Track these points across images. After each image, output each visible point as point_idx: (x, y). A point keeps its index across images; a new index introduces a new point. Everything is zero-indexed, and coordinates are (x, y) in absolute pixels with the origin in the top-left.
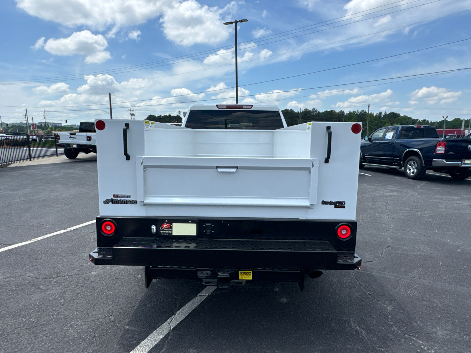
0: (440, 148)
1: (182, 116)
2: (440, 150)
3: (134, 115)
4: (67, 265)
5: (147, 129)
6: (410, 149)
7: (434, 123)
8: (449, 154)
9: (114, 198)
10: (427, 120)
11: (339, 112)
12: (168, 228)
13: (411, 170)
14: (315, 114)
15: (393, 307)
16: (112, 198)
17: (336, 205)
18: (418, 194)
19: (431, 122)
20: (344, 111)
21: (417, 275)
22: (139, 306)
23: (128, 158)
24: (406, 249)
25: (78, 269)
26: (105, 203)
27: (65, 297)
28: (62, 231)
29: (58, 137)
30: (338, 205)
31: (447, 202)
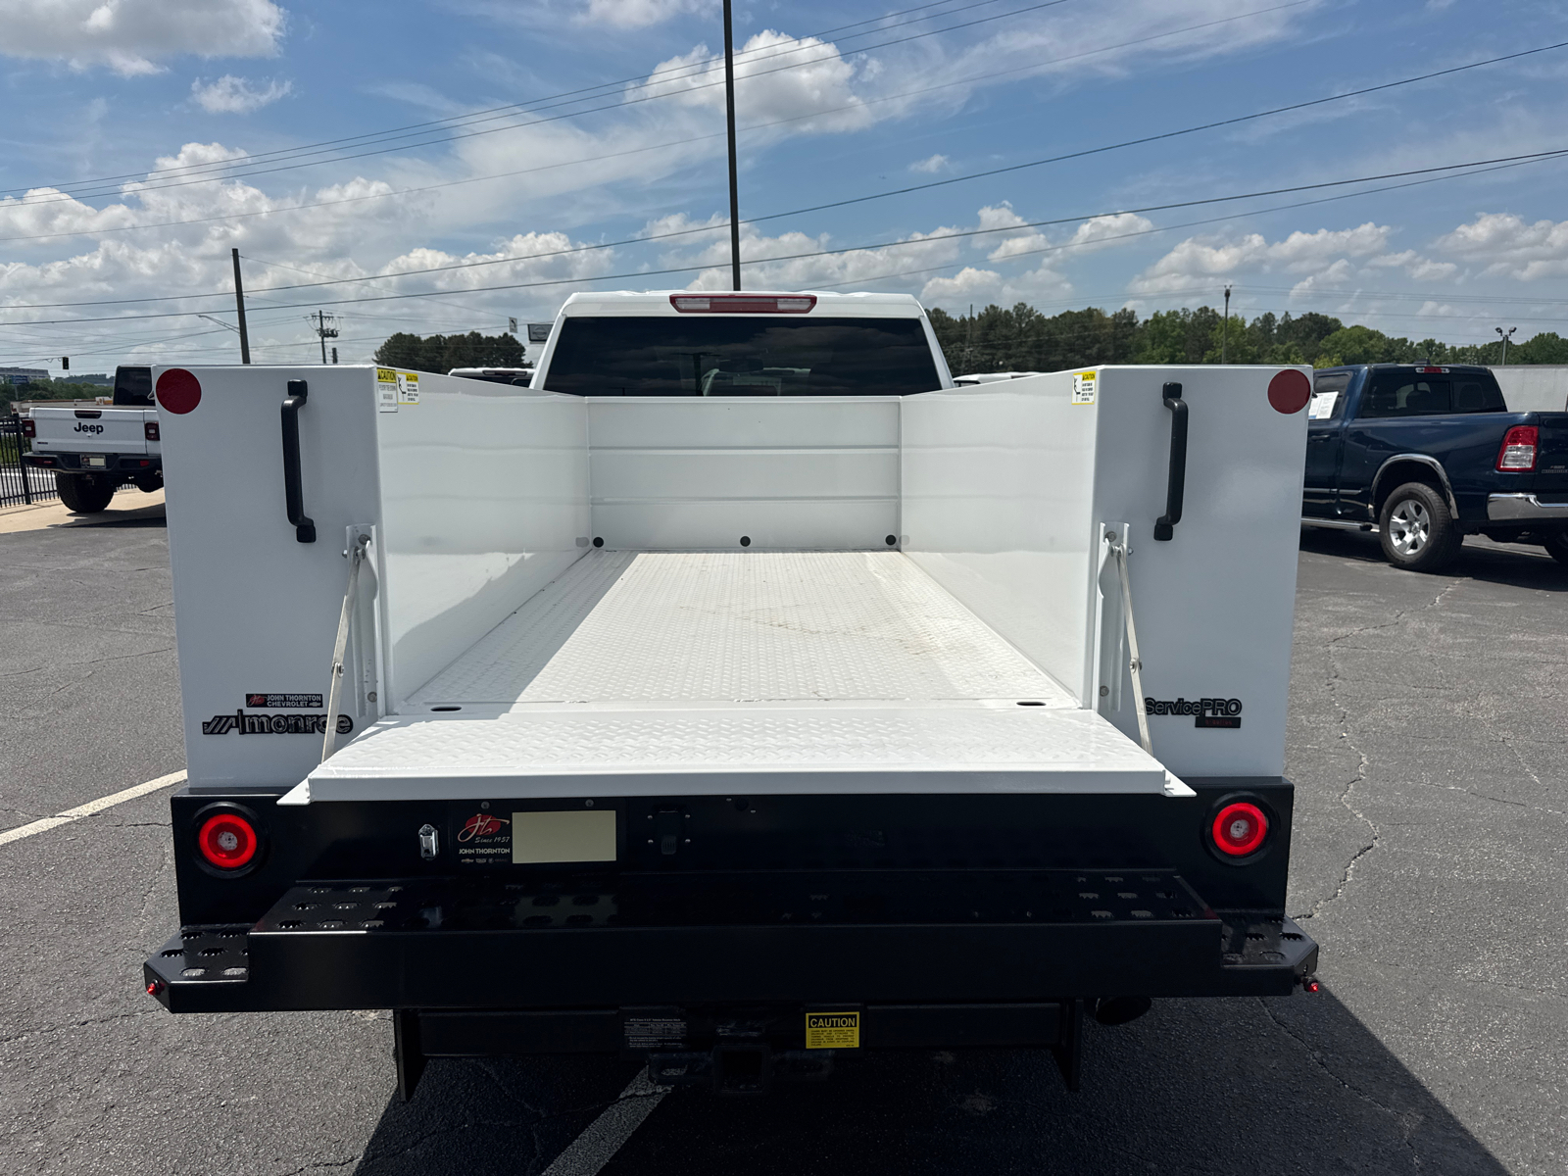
0: (1518, 449)
1: (522, 337)
2: (1515, 459)
3: (333, 334)
4: (63, 978)
5: (390, 405)
6: (1400, 457)
7: (1463, 351)
8: (1552, 471)
9: (248, 711)
10: (1437, 342)
11: (1115, 316)
12: (491, 836)
13: (1409, 537)
14: (1027, 324)
15: (1421, 1118)
16: (240, 711)
17: (1203, 715)
18: (1442, 631)
19: (1453, 348)
20: (1133, 312)
21: (1493, 972)
22: (373, 1158)
23: (306, 533)
24: (1434, 859)
25: (107, 996)
26: (212, 733)
27: (53, 1126)
28: (45, 824)
29: (29, 429)
30: (1209, 714)
31: (1556, 658)
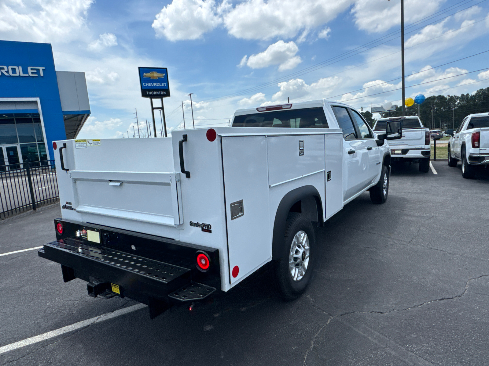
5: (82, 147)
12: (86, 234)
16: (65, 204)
26: (63, 208)
30: (204, 228)
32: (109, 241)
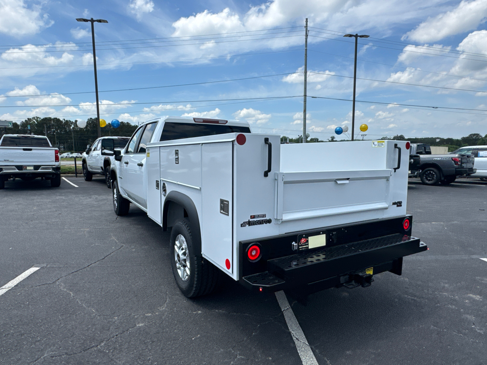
9: (251, 220)
12: (305, 243)
16: (249, 220)
23: (266, 174)
26: (243, 226)
30: (398, 204)
32: (331, 240)
